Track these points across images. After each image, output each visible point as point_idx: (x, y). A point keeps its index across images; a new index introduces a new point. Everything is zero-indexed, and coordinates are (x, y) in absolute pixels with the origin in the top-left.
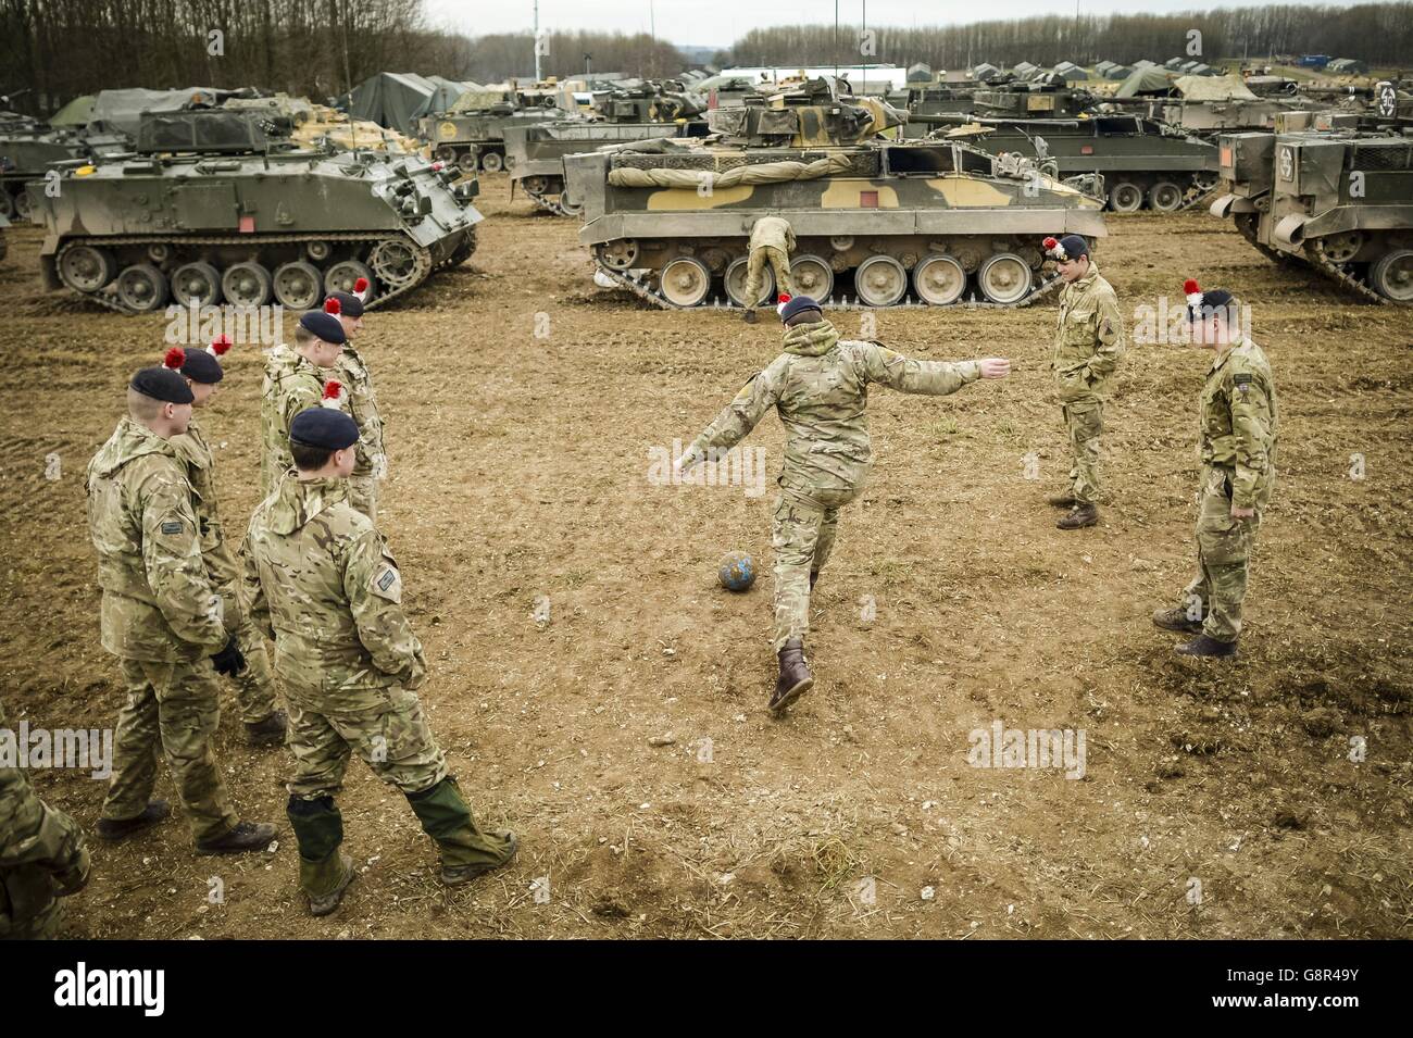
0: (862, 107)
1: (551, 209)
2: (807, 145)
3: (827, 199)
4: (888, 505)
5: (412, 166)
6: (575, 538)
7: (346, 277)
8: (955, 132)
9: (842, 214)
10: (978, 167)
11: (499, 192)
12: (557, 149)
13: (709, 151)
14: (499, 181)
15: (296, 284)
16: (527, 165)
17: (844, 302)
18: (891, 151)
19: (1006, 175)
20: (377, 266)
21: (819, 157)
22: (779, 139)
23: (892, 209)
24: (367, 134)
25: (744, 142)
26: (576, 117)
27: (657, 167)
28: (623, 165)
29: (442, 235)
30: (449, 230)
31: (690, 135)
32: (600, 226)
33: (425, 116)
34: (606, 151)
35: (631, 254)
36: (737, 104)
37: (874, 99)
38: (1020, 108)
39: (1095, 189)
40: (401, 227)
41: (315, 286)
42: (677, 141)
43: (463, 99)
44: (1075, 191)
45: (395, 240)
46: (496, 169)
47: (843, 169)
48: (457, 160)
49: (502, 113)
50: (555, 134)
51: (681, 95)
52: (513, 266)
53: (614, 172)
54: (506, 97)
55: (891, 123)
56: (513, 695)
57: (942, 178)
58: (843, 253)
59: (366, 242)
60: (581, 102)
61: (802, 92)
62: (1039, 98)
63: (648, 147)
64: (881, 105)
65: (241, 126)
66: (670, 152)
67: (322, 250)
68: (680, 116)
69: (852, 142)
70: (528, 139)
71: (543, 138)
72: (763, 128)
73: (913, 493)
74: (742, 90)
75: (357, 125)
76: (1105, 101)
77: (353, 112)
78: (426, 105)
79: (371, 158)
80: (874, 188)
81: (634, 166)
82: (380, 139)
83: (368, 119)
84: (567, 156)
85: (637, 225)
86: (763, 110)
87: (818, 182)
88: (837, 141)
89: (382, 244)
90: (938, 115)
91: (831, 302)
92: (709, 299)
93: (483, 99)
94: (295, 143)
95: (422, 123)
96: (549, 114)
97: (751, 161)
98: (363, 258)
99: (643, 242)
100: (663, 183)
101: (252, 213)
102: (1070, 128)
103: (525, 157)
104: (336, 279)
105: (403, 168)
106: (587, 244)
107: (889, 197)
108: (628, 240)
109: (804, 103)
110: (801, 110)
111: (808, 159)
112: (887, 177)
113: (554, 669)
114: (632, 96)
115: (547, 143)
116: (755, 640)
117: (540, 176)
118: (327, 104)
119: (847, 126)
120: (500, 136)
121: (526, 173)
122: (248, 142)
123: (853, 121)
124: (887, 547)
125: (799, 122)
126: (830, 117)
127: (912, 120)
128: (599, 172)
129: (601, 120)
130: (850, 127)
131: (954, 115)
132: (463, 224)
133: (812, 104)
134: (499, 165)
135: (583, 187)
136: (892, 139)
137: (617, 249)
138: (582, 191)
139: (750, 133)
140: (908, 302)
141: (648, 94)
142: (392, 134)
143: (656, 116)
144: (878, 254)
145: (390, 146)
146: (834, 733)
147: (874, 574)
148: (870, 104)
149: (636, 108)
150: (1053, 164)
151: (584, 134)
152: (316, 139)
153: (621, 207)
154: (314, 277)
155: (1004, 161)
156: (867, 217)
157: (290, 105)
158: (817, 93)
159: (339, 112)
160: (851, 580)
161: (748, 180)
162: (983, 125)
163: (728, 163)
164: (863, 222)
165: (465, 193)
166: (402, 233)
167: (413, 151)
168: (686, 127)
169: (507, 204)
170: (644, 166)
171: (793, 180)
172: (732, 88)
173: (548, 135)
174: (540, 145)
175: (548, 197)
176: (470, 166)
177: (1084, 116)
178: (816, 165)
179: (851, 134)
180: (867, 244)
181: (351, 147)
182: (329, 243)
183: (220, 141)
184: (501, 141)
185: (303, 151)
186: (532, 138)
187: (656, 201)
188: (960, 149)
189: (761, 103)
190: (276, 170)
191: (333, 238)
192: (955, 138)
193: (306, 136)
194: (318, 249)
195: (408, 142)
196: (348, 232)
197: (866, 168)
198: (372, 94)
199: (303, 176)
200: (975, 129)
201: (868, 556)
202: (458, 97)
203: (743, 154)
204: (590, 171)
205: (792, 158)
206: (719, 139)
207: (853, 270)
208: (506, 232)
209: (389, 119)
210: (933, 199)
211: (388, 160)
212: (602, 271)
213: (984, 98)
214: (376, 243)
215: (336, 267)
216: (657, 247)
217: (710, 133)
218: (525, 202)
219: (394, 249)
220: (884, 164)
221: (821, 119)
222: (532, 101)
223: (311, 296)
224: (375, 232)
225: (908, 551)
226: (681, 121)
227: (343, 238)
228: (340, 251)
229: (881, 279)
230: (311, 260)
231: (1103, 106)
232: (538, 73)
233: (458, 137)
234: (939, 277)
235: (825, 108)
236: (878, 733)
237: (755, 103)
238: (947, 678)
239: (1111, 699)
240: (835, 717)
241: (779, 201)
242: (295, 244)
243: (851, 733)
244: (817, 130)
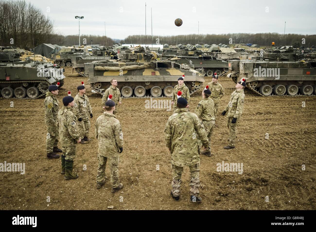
0: (152, 53)
1: (82, 75)
2: (140, 62)
3: (144, 73)
4: (157, 142)
5: (48, 65)
6: (85, 151)
7: (32, 91)
8: (172, 59)
9: (147, 77)
10: (177, 67)
11: (70, 71)
12: (83, 61)
13: (117, 63)
14: (70, 69)
15: (20, 92)
16: (76, 65)
17: (148, 96)
18: (158, 63)
19: (183, 69)
20: (39, 88)
21: (142, 64)
22: (133, 60)
23: (158, 76)
24: (39, 58)
25: (126, 61)
26: (88, 54)
27: (106, 66)
28: (98, 66)
29: (55, 81)
30: (57, 80)
31: (114, 59)
32: (92, 79)
33: (53, 53)
34: (94, 62)
35: (100, 86)
36: (124, 52)
37: (154, 52)
38: (187, 54)
39: (202, 72)
40: (46, 79)
41: (24, 93)
42: (111, 60)
43: (62, 50)
44: (198, 72)
45: (44, 82)
46: (69, 66)
47: (147, 67)
48: (60, 64)
49: (71, 53)
50: (83, 58)
51: (112, 50)
52: (72, 88)
53: (96, 67)
54: (72, 50)
55: (158, 57)
56: (68, 189)
57: (169, 69)
58: (148, 85)
59: (37, 82)
60: (89, 51)
61: (138, 50)
62: (191, 52)
63: (104, 62)
64: (156, 53)
65: (7, 55)
66: (109, 63)
67: (26, 84)
68: (112, 54)
69: (149, 61)
70: (77, 59)
71: (80, 59)
72: (130, 58)
73: (162, 139)
74: (126, 49)
75: (36, 55)
76: (205, 53)
77: (36, 52)
78: (53, 51)
79: (39, 63)
80: (154, 71)
81: (100, 66)
82: (42, 59)
83: (39, 54)
84: (85, 63)
85: (101, 79)
86: (130, 54)
87: (142, 70)
88: (146, 61)
89: (41, 83)
90: (169, 55)
91: (145, 96)
93: (67, 50)
94: (20, 59)
95: (52, 55)
96: (82, 54)
97: (127, 65)
98: (36, 86)
99: (102, 83)
100: (107, 70)
101: (9, 76)
102: (197, 58)
103: (76, 63)
104: (30, 91)
105: (46, 66)
106: (90, 83)
107: (158, 73)
108: (99, 82)
109: (139, 52)
110: (138, 54)
111: (140, 64)
112: (157, 69)
113: (78, 182)
114: (101, 50)
115: (81, 60)
116: (126, 174)
117: (79, 68)
118: (29, 50)
119: (148, 57)
120: (70, 58)
121: (76, 67)
122: (9, 59)
123: (150, 57)
124: (156, 152)
125: (138, 57)
126: (145, 55)
127: (163, 56)
128: (92, 67)
129: (94, 55)
130: (149, 58)
131: (172, 55)
132: (61, 78)
133: (141, 53)
134: (70, 65)
136: (159, 60)
137: (97, 84)
138: (88, 71)
139: (127, 59)
140: (162, 96)
141: (104, 49)
142: (45, 58)
143: (106, 55)
144: (155, 86)
145: (44, 60)
146: (144, 195)
147: (153, 158)
148: (154, 53)
149: (102, 52)
150: (193, 66)
151: (90, 58)
152: (26, 58)
153: (97, 75)
154: (24, 91)
155: (183, 66)
156: (153, 77)
157: (20, 51)
158: (142, 50)
159: (32, 52)
160: (148, 159)
161: (126, 69)
162: (178, 58)
163: (122, 65)
164: (152, 79)
166: (46, 80)
167: (49, 61)
168: (113, 57)
169: (71, 74)
170: (103, 66)
171: (136, 69)
172: (124, 48)
173: (81, 58)
174: (79, 60)
175: (81, 72)
176: (63, 65)
177: (200, 56)
178: (141, 66)
179: (149, 59)
180: (153, 83)
181: (34, 60)
182: (28, 83)
184: (70, 59)
185: (22, 61)
186: (78, 59)
187: (105, 74)
188: (173, 63)
189: (129, 52)
190: (15, 66)
191: (29, 82)
192: (172, 61)
193: (23, 58)
194: (25, 84)
195: (48, 59)
196: (33, 80)
197: (153, 67)
198: (40, 48)
199: (22, 67)
200: (176, 58)
201: (152, 154)
202: (60, 49)
203: (125, 63)
204: (90, 67)
205: (136, 64)
206: (120, 60)
207: (150, 89)
208: (71, 80)
209: (44, 54)
210: (167, 74)
211: (43, 64)
212: (93, 89)
213: (179, 52)
214: (39, 83)
215: (29, 88)
216: (106, 84)
217: (118, 59)
218: (76, 73)
219: (44, 84)
220: (157, 66)
221: (143, 56)
222: (78, 50)
223: (23, 95)
224: (39, 80)
225: (161, 152)
226: (112, 56)
227: (31, 82)
228: (31, 85)
229: (156, 91)
230: (23, 87)
231: (205, 54)
232: (80, 44)
233: (60, 58)
234: (169, 91)
235: (143, 53)
236: (154, 194)
237: (128, 52)
238: (169, 181)
239: (205, 184)
240: (144, 191)
241: (133, 74)
242: (20, 83)
243: (147, 195)
244: (142, 58)
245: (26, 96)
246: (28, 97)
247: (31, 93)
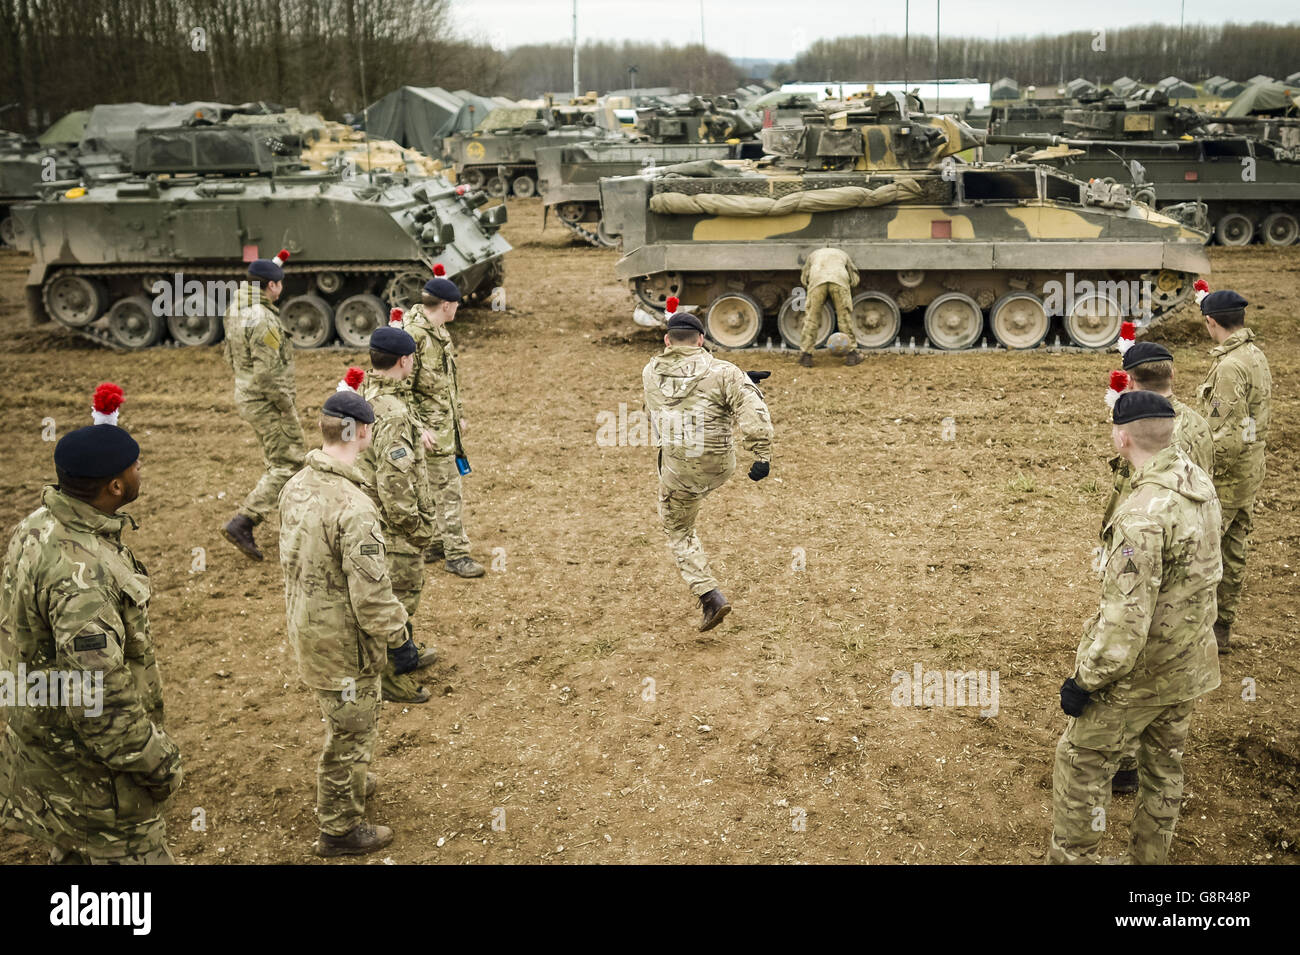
0: (934, 126)
1: (587, 239)
2: (873, 169)
3: (896, 228)
4: (954, 571)
5: (433, 190)
6: (605, 602)
7: (359, 312)
8: (1040, 155)
9: (910, 247)
10: (1064, 194)
11: (531, 220)
12: (593, 172)
13: (762, 175)
14: (532, 208)
15: (304, 320)
16: (562, 190)
17: (912, 345)
18: (967, 176)
19: (1097, 204)
20: (393, 300)
21: (886, 182)
22: (842, 162)
23: (967, 241)
24: (386, 155)
25: (802, 164)
26: (617, 136)
27: (704, 192)
28: (667, 189)
29: (465, 266)
30: (474, 261)
31: (743, 158)
32: (638, 257)
33: (451, 135)
34: (649, 174)
35: (674, 289)
36: (797, 123)
37: (949, 118)
38: (1115, 128)
39: (1197, 220)
40: (420, 256)
41: (325, 322)
42: (728, 164)
43: (492, 116)
44: (1174, 222)
45: (413, 271)
46: (528, 195)
47: (913, 196)
48: (485, 184)
49: (534, 132)
50: (593, 156)
51: (734, 112)
52: (544, 302)
53: (657, 198)
54: (540, 114)
55: (967, 144)
56: (531, 773)
57: (1024, 206)
58: (911, 290)
59: (381, 274)
60: (624, 121)
61: (868, 109)
62: (1136, 117)
63: (694, 170)
64: (956, 124)
65: (246, 144)
66: (719, 176)
67: (333, 282)
68: (733, 135)
69: (922, 166)
70: (563, 160)
71: (579, 160)
72: (824, 148)
73: (982, 557)
74: (803, 107)
75: (374, 144)
76: (1212, 121)
77: (370, 129)
78: (451, 123)
79: (388, 181)
80: (947, 217)
81: (678, 190)
82: (399, 160)
83: (387, 137)
84: (604, 180)
85: (681, 256)
86: (824, 129)
87: (884, 210)
88: (906, 165)
89: (399, 276)
90: (1023, 135)
91: (898, 344)
92: (760, 340)
93: (515, 117)
94: (305, 164)
95: (448, 143)
96: (588, 133)
97: (809, 186)
98: (377, 292)
99: (687, 275)
100: (711, 211)
101: (256, 241)
102: (1169, 150)
103: (559, 181)
104: (348, 315)
105: (423, 192)
106: (626, 277)
107: (963, 228)
108: (671, 274)
109: (870, 122)
110: (866, 129)
111: (874, 183)
112: (961, 205)
113: (577, 745)
114: (680, 114)
115: (583, 165)
116: (801, 718)
117: (576, 203)
118: (343, 121)
119: (918, 147)
120: (532, 157)
121: (560, 198)
122: (253, 161)
123: (924, 142)
124: (952, 618)
125: (863, 144)
126: (898, 137)
127: (992, 141)
128: (640, 198)
129: (644, 140)
130: (921, 148)
131: (1040, 136)
132: (488, 255)
133: (878, 123)
134: (531, 190)
135: (622, 215)
136: (973, 162)
137: (659, 284)
138: (621, 219)
139: (809, 154)
140: (984, 345)
141: (696, 111)
142: (413, 154)
143: (706, 136)
144: (950, 291)
145: (411, 169)
146: (886, 821)
147: (936, 646)
148: (944, 123)
149: (684, 127)
150: (1150, 191)
151: (624, 156)
152: (329, 160)
153: (664, 237)
154: (323, 312)
155: (1095, 188)
156: (938, 249)
157: (301, 122)
158: (884, 110)
159: (356, 130)
160: (910, 653)
161: (806, 207)
162: (1072, 147)
163: (783, 188)
164: (934, 256)
165: (492, 220)
166: (421, 264)
167: (436, 173)
168: (739, 149)
169: (538, 233)
170: (689, 191)
171: (856, 208)
172: (792, 105)
173: (585, 156)
174: (576, 167)
175: (585, 226)
176: (499, 190)
177: (1188, 138)
178: (882, 191)
179: (922, 156)
180: (938, 280)
181: (366, 168)
182: (340, 274)
183: (223, 159)
184: (533, 163)
185: (314, 173)
186: (567, 159)
187: (701, 230)
188: (1044, 174)
189: (822, 122)
190: (283, 193)
191: (345, 269)
192: (1039, 162)
193: (317, 156)
194: (328, 281)
195: (431, 163)
196: (362, 263)
197: (935, 195)
198: (392, 110)
199: (313, 200)
200: (1062, 151)
201: (930, 627)
202: (486, 114)
203: (800, 178)
204: (630, 196)
205: (856, 183)
206: (775, 162)
207: (922, 310)
208: (538, 264)
209: (410, 139)
210: (1013, 230)
211: (406, 183)
212: (642, 308)
213: (1075, 117)
214: (392, 275)
215: (348, 301)
216: (704, 282)
217: (764, 155)
218: (559, 231)
219: (412, 281)
220: (959, 191)
221: (888, 139)
222: (569, 119)
223: (320, 334)
224: (392, 262)
225: (975, 621)
226: (733, 141)
227: (356, 269)
228: (353, 284)
229: (954, 319)
230: (320, 294)
231: (1211, 127)
232: (576, 88)
233: (485, 158)
234: (1020, 318)
235: (893, 127)
236: (935, 822)
237: (815, 122)
238: (1014, 763)
239: (1198, 790)
240: (887, 804)
241: (841, 231)
242: (304, 275)
243: (905, 822)
244: (884, 152)
245: (334, 336)
246: (342, 342)
247: (354, 325)
